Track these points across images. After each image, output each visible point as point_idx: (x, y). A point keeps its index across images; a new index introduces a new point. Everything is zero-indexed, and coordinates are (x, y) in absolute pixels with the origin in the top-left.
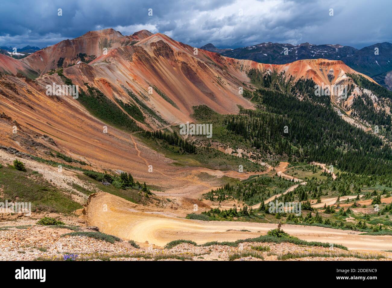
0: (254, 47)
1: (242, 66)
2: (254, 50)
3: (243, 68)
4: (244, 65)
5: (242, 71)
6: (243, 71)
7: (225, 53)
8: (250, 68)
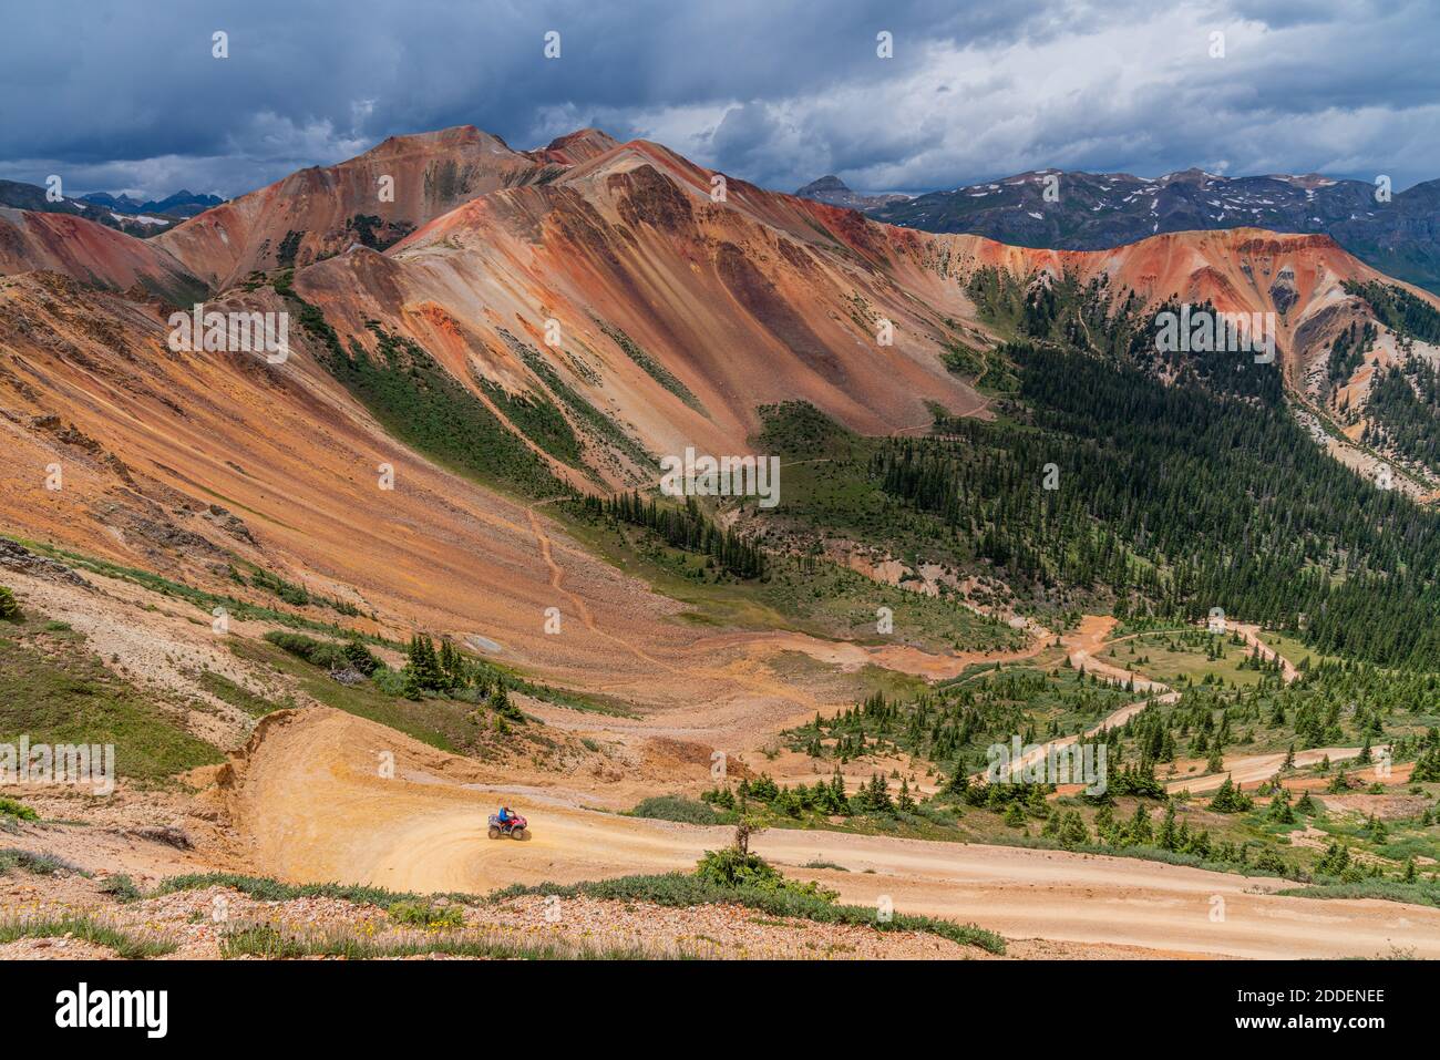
0: (992, 187)
1: (945, 257)
2: (992, 198)
3: (950, 265)
4: (954, 253)
5: (947, 278)
6: (951, 276)
7: (885, 211)
8: (976, 265)
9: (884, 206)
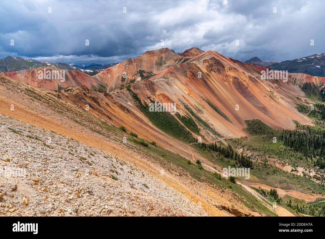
0: (304, 59)
1: (295, 79)
2: (304, 62)
3: (296, 82)
4: (297, 78)
5: (295, 85)
6: (297, 85)
7: (272, 66)
8: (305, 81)
9: (271, 64)
